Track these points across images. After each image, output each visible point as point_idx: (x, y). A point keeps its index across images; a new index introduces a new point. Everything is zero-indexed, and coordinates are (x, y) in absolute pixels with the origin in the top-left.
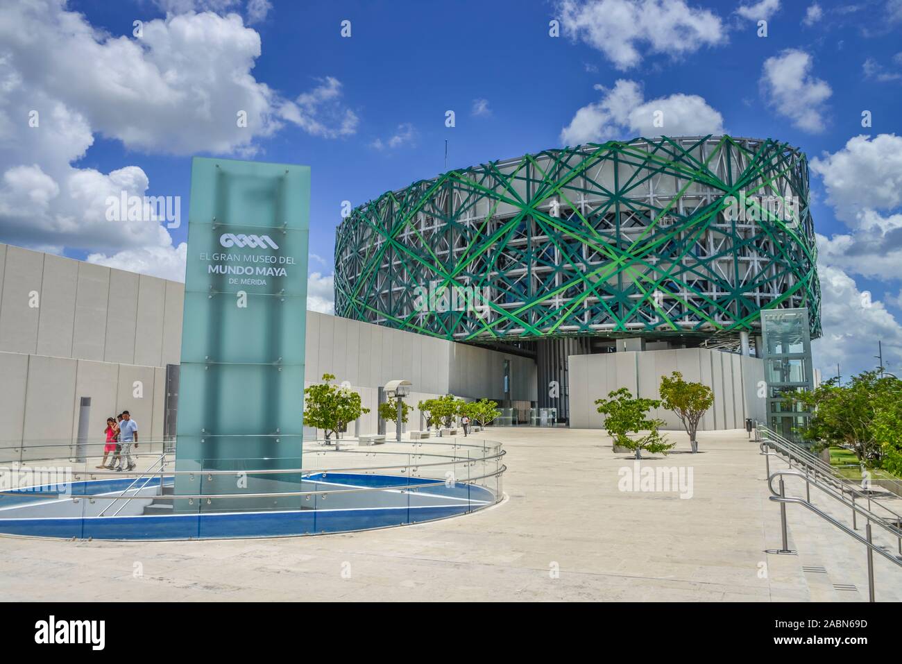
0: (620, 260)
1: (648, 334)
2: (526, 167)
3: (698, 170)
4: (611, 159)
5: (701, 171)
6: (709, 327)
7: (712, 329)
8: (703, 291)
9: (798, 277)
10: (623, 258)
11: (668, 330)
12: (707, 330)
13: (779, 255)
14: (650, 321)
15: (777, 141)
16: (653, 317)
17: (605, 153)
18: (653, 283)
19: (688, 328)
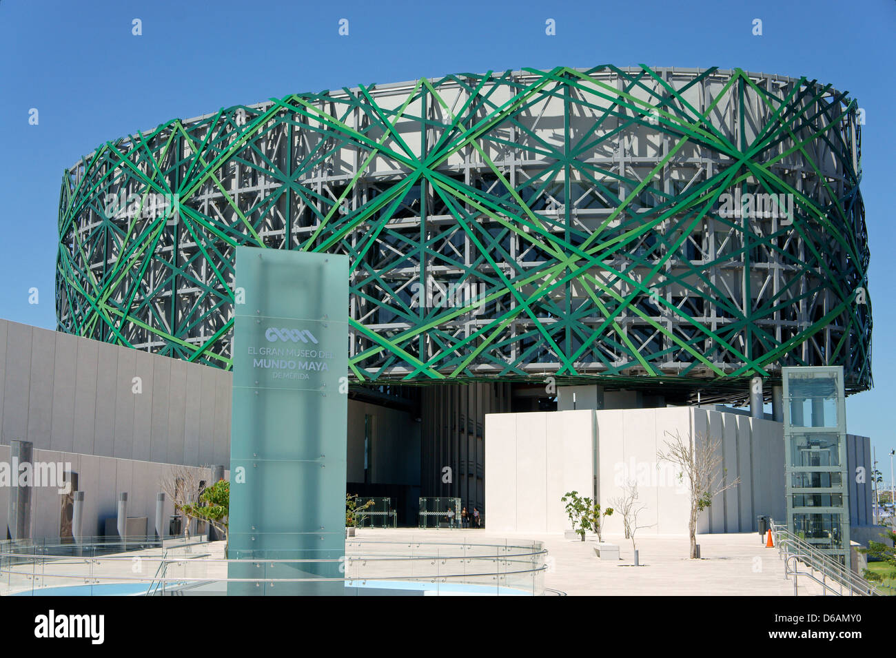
0: (570, 262)
1: (610, 380)
2: (420, 99)
3: (694, 122)
4: (559, 96)
5: (699, 124)
6: (704, 372)
7: (707, 375)
8: (696, 316)
9: (839, 296)
10: (575, 258)
11: (640, 374)
12: (701, 375)
13: (812, 260)
14: (612, 360)
15: (814, 81)
16: (619, 354)
17: (550, 86)
18: (621, 300)
19: (672, 371)
